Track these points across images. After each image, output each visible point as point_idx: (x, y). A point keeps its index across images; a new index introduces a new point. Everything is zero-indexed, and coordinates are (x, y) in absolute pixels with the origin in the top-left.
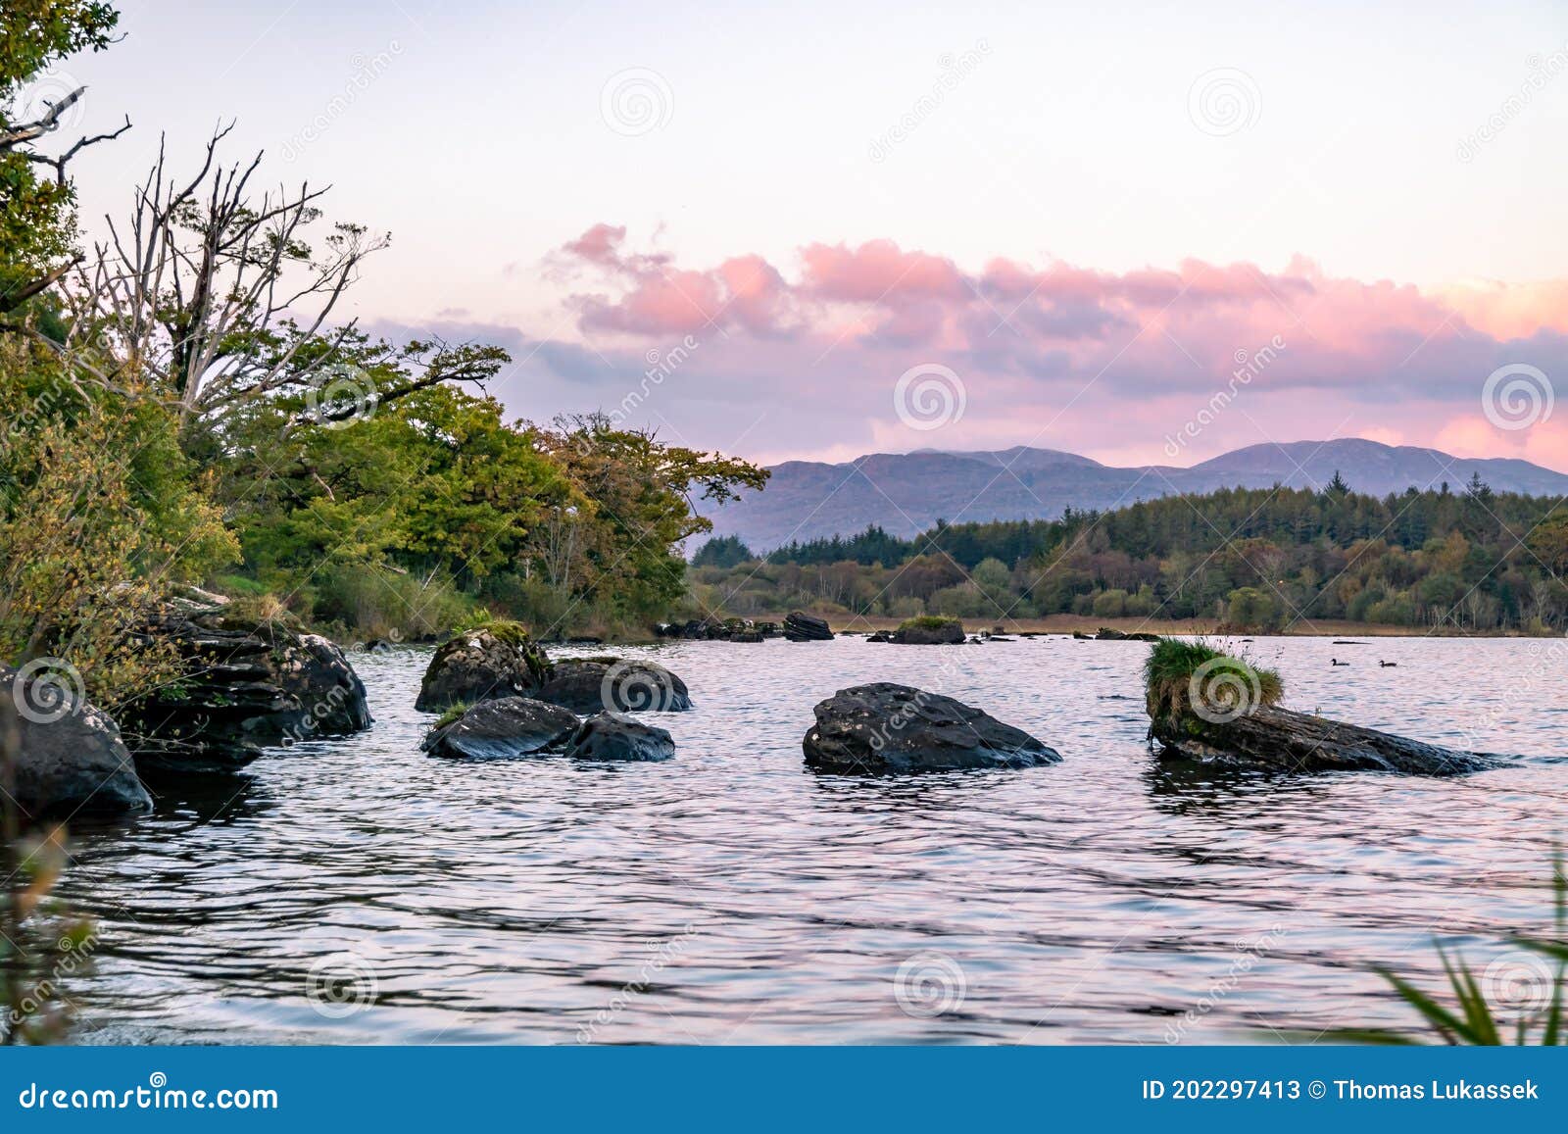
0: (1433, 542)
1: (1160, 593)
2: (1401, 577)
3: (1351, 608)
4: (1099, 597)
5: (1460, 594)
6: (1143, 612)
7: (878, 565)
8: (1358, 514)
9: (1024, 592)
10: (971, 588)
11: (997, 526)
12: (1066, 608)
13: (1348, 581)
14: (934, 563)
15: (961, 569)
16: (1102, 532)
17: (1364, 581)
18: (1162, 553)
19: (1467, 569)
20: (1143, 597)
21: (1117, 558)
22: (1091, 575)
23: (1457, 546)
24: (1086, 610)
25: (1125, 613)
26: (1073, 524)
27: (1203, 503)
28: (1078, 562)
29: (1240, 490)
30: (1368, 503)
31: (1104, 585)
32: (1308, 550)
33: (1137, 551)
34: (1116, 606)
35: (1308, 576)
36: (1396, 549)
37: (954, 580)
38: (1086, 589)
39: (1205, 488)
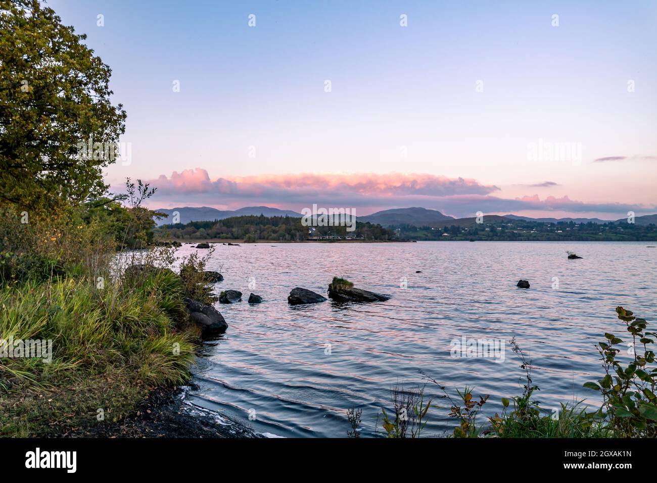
0: (279, 226)
1: (232, 234)
2: (275, 232)
3: (266, 238)
4: (221, 235)
6: (230, 238)
7: (180, 229)
8: (266, 221)
9: (208, 234)
10: (198, 234)
11: (201, 222)
12: (215, 237)
13: (265, 232)
14: (191, 229)
15: (196, 230)
16: (222, 223)
17: (268, 232)
18: (232, 227)
19: (286, 230)
20: (230, 235)
21: (224, 228)
22: (220, 231)
23: (284, 227)
24: (219, 238)
25: (226, 238)
26: (217, 222)
27: (239, 218)
28: (218, 229)
30: (267, 219)
31: (222, 233)
32: (258, 227)
33: (228, 227)
34: (225, 237)
35: (258, 231)
36: (273, 227)
37: (195, 232)
38: (219, 234)
39: (239, 215)
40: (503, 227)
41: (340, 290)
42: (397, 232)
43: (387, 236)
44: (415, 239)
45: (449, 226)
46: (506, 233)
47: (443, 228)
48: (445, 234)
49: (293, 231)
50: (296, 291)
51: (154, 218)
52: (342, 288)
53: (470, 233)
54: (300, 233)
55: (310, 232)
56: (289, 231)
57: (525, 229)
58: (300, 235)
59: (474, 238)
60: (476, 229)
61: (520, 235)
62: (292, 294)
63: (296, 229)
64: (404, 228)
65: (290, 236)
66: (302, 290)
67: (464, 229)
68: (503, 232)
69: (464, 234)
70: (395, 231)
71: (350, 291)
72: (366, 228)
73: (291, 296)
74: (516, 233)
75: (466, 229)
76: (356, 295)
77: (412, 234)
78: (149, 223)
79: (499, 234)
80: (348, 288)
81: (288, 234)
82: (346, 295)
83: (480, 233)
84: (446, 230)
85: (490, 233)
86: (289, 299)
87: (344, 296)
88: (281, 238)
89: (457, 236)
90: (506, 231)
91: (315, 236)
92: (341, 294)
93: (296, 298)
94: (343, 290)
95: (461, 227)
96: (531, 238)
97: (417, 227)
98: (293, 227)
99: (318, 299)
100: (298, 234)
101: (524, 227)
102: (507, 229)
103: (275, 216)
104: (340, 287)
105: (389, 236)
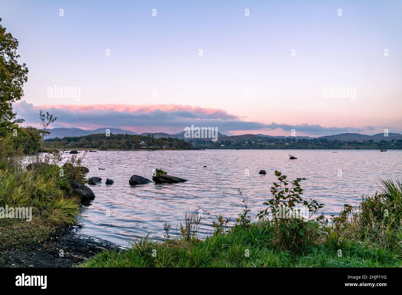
0: (122, 140)
1: (92, 145)
2: (119, 144)
3: (113, 147)
4: (85, 146)
5: (125, 146)
6: (90, 147)
7: (58, 142)
8: (113, 136)
9: (76, 145)
10: (70, 145)
11: (72, 137)
12: (81, 147)
13: (113, 144)
14: (65, 141)
15: (69, 142)
16: (85, 138)
17: (115, 144)
18: (92, 141)
19: (126, 143)
20: (90, 145)
21: (87, 141)
22: (84, 143)
23: (125, 140)
24: (83, 147)
25: (88, 147)
26: (81, 138)
27: (96, 135)
28: (82, 142)
29: (100, 134)
30: (114, 135)
31: (85, 144)
32: (108, 141)
33: (89, 141)
34: (87, 147)
35: (108, 143)
36: (118, 141)
37: (67, 144)
38: (84, 145)
39: (96, 133)
40: (255, 141)
41: (159, 176)
42: (194, 144)
43: (187, 146)
44: (204, 148)
45: (224, 141)
46: (257, 145)
47: (221, 142)
48: (222, 145)
49: (130, 143)
50: (134, 177)
51: (41, 134)
52: (161, 175)
53: (236, 145)
54: (135, 144)
55: (141, 144)
56: (127, 143)
57: (268, 142)
58: (134, 146)
59: (239, 147)
60: (240, 142)
61: (265, 146)
62: (132, 178)
63: (132, 142)
64: (198, 141)
65: (128, 146)
66: (137, 176)
67: (233, 142)
68: (255, 144)
69: (233, 145)
70: (193, 144)
71: (165, 177)
72: (175, 142)
73: (131, 180)
74: (263, 145)
75: (234, 142)
76: (168, 179)
77: (202, 145)
78: (37, 138)
79: (253, 145)
80: (164, 175)
81: (128, 145)
82: (162, 179)
83: (242, 144)
84: (223, 143)
85: (248, 145)
86: (130, 181)
87: (162, 180)
88: (123, 147)
89: (229, 146)
90: (257, 143)
91: (144, 146)
92: (160, 178)
93: (133, 181)
94: (161, 176)
95: (231, 141)
96: (271, 148)
97: (206, 141)
98: (130, 141)
99: (147, 182)
100: (133, 145)
101: (267, 141)
102: (258, 142)
103: (119, 134)
104: (159, 174)
105: (189, 146)
